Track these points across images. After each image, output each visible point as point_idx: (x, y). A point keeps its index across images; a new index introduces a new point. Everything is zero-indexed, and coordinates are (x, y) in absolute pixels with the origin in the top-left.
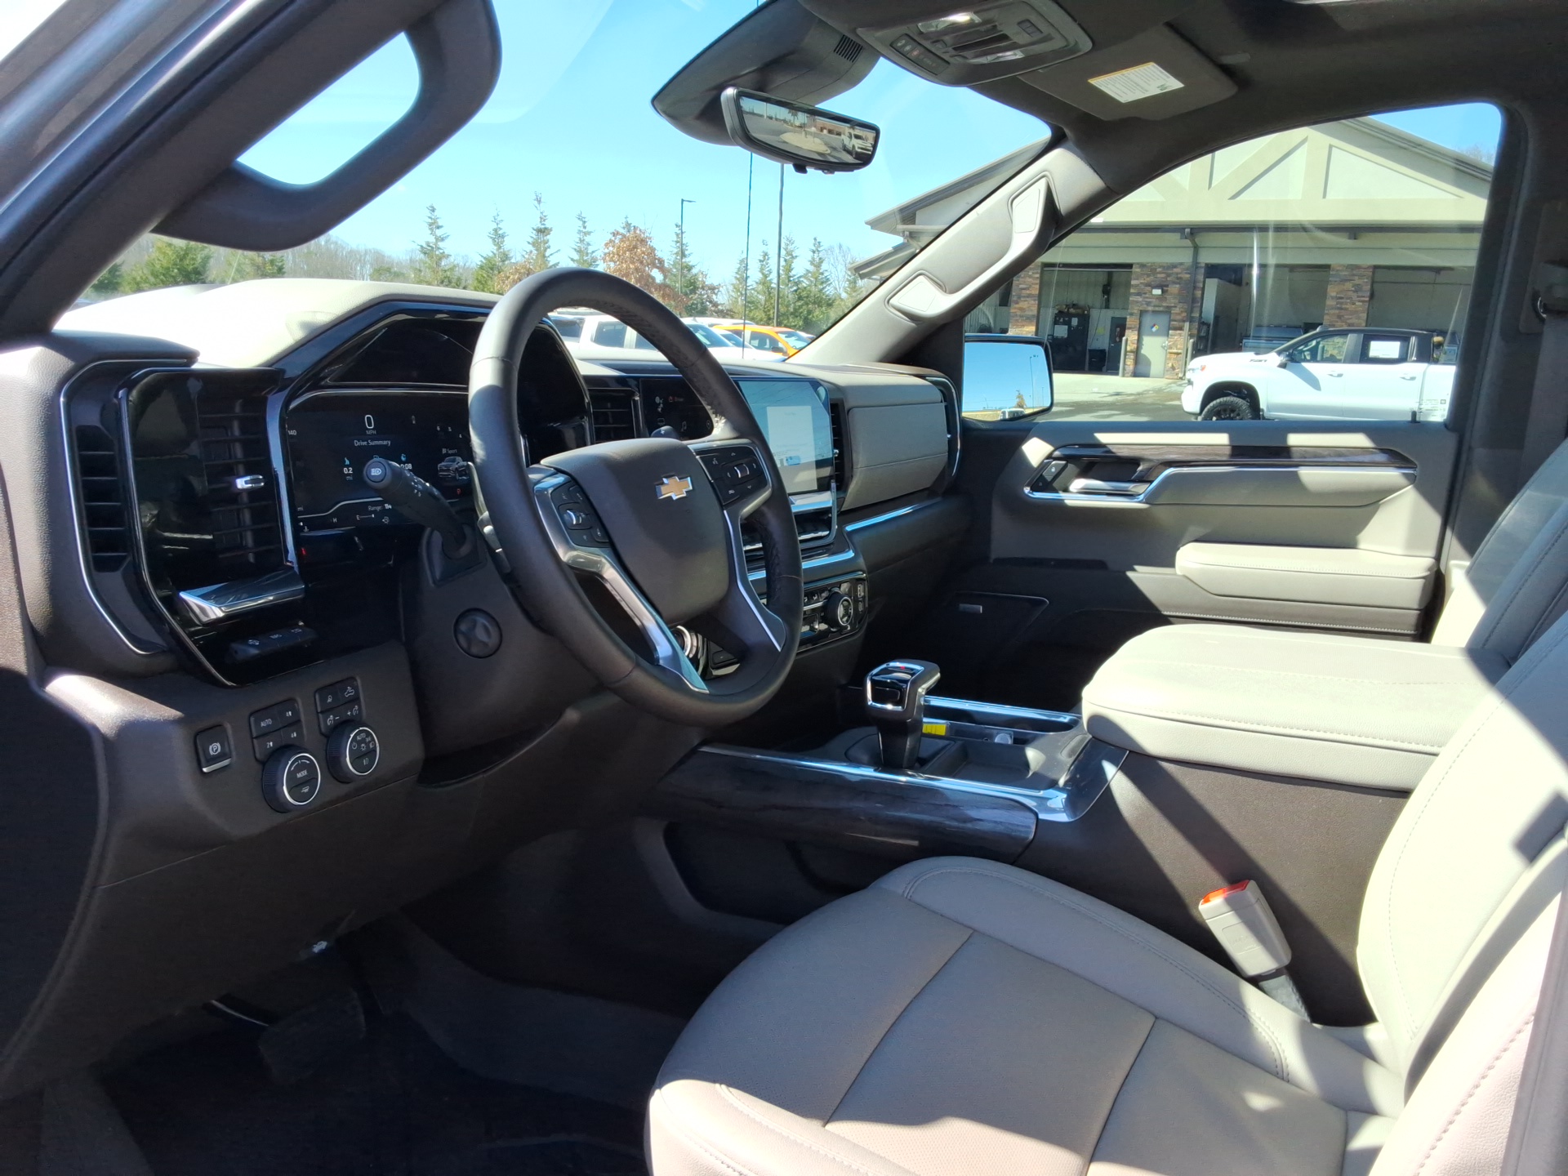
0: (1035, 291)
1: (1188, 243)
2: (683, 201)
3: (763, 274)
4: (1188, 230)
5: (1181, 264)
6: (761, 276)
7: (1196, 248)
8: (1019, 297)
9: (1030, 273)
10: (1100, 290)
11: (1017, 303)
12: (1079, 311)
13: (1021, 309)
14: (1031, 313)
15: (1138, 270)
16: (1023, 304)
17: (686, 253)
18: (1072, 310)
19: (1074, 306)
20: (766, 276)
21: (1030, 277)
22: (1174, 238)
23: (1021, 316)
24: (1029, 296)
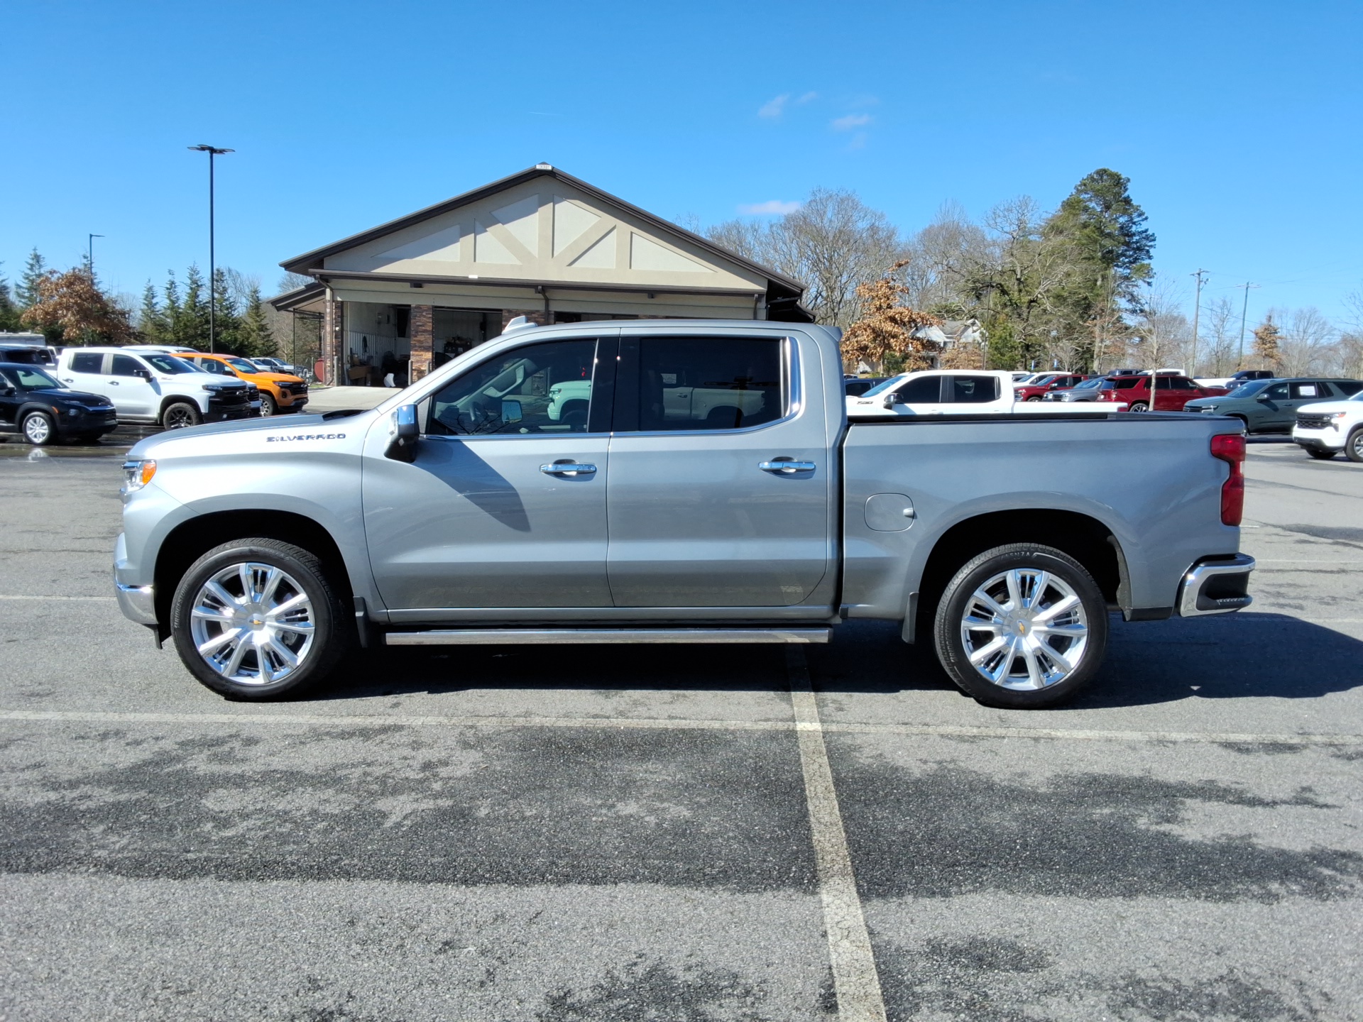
0: (429, 327)
1: (541, 296)
2: (91, 236)
3: (171, 300)
4: (540, 287)
5: (538, 311)
6: (168, 301)
7: (547, 300)
8: (417, 332)
9: (424, 314)
10: (477, 328)
11: (416, 336)
12: (463, 342)
13: (419, 341)
14: (427, 344)
15: (507, 314)
16: (421, 338)
17: (95, 281)
18: (457, 342)
19: (459, 338)
20: (173, 302)
21: (425, 316)
22: (530, 293)
23: (420, 347)
24: (425, 331)
